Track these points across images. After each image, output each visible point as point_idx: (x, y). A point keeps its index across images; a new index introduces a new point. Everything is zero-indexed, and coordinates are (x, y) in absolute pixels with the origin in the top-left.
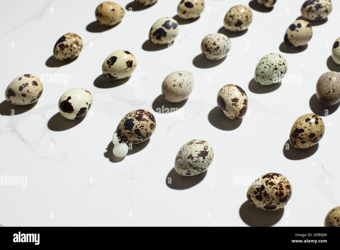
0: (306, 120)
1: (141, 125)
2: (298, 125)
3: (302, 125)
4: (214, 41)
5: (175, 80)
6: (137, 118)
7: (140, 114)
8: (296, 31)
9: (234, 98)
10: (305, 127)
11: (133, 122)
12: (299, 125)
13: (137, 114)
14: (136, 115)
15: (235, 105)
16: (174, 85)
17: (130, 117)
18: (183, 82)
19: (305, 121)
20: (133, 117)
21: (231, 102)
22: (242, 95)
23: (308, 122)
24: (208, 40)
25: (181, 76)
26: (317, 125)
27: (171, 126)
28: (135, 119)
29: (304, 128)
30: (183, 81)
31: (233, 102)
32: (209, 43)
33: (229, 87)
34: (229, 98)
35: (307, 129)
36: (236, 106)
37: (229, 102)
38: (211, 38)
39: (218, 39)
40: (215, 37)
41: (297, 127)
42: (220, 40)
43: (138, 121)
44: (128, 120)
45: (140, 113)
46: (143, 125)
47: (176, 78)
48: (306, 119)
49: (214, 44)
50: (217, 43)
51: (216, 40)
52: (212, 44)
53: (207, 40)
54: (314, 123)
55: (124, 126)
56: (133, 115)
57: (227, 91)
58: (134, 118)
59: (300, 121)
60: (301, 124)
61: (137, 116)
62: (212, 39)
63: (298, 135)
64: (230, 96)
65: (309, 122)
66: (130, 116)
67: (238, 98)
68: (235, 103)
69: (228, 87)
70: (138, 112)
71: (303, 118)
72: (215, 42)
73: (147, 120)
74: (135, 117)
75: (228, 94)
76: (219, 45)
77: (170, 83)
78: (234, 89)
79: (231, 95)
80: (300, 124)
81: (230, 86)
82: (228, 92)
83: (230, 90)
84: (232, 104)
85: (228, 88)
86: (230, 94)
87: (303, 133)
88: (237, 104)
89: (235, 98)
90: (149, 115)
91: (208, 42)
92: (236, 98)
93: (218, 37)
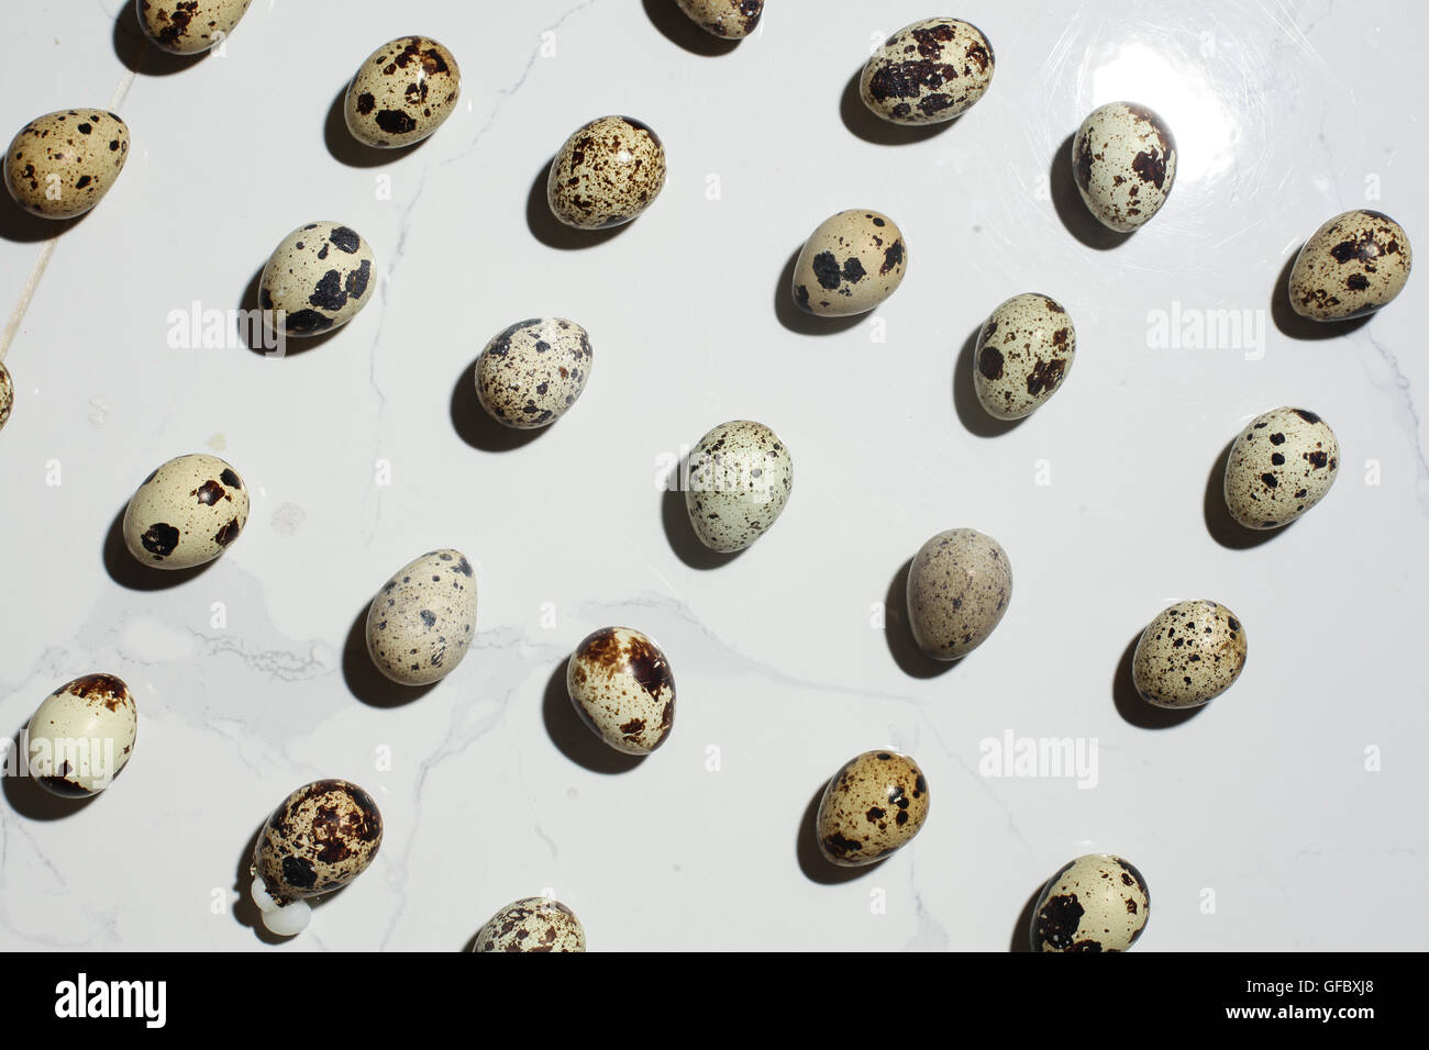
0: (868, 814)
1: (339, 872)
2: (843, 825)
3: (854, 827)
4: (527, 398)
5: (414, 651)
6: (322, 857)
7: (328, 839)
8: (842, 292)
9: (629, 722)
10: (867, 838)
11: (313, 869)
12: (845, 825)
13: (318, 842)
14: (315, 844)
15: (633, 739)
16: (416, 667)
17: (296, 849)
18: (444, 648)
19: (865, 816)
20: (308, 852)
21: (620, 732)
22: (652, 701)
23: (874, 822)
24: (505, 394)
25: (433, 628)
26: (905, 825)
27: (425, 768)
28: (315, 860)
29: (861, 840)
30: (442, 644)
31: (625, 732)
32: (509, 407)
33: (609, 677)
34: (611, 722)
35: (870, 842)
36: (638, 742)
37: (611, 731)
38: (516, 389)
39: (542, 389)
40: (529, 379)
41: (840, 828)
42: (551, 389)
43: (328, 864)
44: (292, 857)
45: (326, 837)
46: (345, 870)
47: (415, 639)
48: (869, 809)
49: (531, 408)
50: (539, 406)
51: (534, 395)
52: (520, 409)
53: (501, 391)
54: (894, 822)
55: (285, 875)
56: (304, 841)
57: (602, 696)
58: (313, 857)
59: (850, 813)
60: (854, 824)
61: (321, 847)
62: (522, 391)
63: (844, 853)
64: (613, 714)
65: (878, 822)
66: (299, 846)
67: (641, 720)
68: (633, 735)
69: (606, 678)
70: (319, 830)
71: (859, 801)
72: (531, 402)
73: (356, 853)
74: (314, 853)
75: (608, 708)
76: (546, 409)
77: (400, 660)
78: (625, 688)
79: (617, 714)
80: (851, 822)
81: (612, 672)
82: (605, 702)
83: (614, 693)
84: (625, 739)
85: (605, 683)
86: (614, 707)
87: (859, 852)
88: (642, 736)
89: (632, 720)
90: (357, 830)
91: (507, 403)
92: (637, 720)
93: (539, 379)
